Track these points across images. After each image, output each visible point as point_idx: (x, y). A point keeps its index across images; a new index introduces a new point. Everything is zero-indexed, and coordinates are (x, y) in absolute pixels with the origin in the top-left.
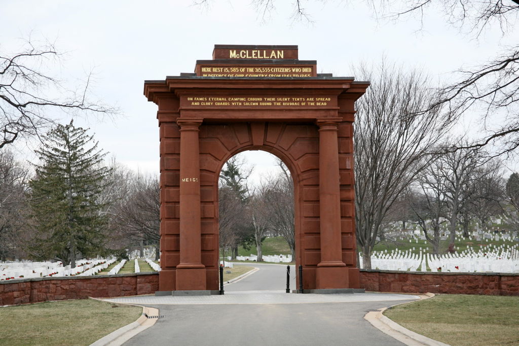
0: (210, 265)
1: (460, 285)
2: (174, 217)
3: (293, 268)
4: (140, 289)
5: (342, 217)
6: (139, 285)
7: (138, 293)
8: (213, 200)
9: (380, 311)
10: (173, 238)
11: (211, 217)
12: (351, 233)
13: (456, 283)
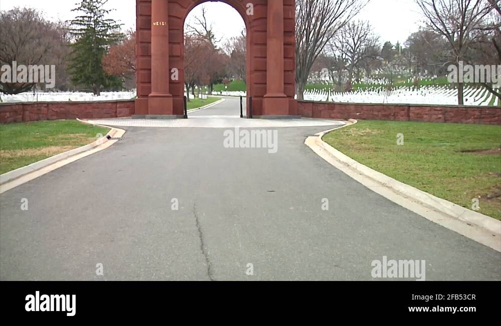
0: (177, 95)
1: (376, 113)
2: (147, 54)
3: (244, 99)
4: (120, 113)
5: (285, 58)
6: (118, 110)
7: (118, 116)
8: (179, 41)
9: (318, 136)
10: (146, 72)
11: (177, 55)
12: (291, 71)
13: (373, 111)
